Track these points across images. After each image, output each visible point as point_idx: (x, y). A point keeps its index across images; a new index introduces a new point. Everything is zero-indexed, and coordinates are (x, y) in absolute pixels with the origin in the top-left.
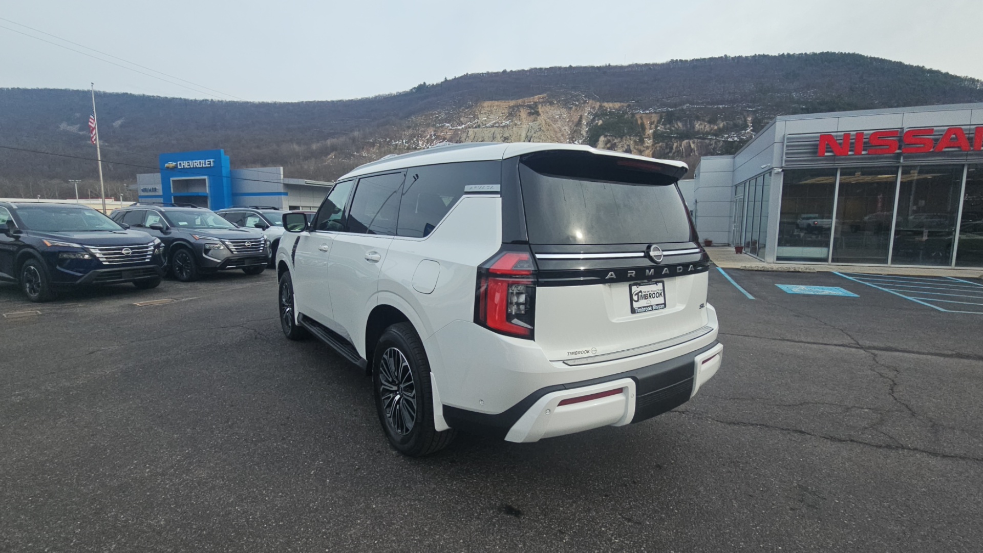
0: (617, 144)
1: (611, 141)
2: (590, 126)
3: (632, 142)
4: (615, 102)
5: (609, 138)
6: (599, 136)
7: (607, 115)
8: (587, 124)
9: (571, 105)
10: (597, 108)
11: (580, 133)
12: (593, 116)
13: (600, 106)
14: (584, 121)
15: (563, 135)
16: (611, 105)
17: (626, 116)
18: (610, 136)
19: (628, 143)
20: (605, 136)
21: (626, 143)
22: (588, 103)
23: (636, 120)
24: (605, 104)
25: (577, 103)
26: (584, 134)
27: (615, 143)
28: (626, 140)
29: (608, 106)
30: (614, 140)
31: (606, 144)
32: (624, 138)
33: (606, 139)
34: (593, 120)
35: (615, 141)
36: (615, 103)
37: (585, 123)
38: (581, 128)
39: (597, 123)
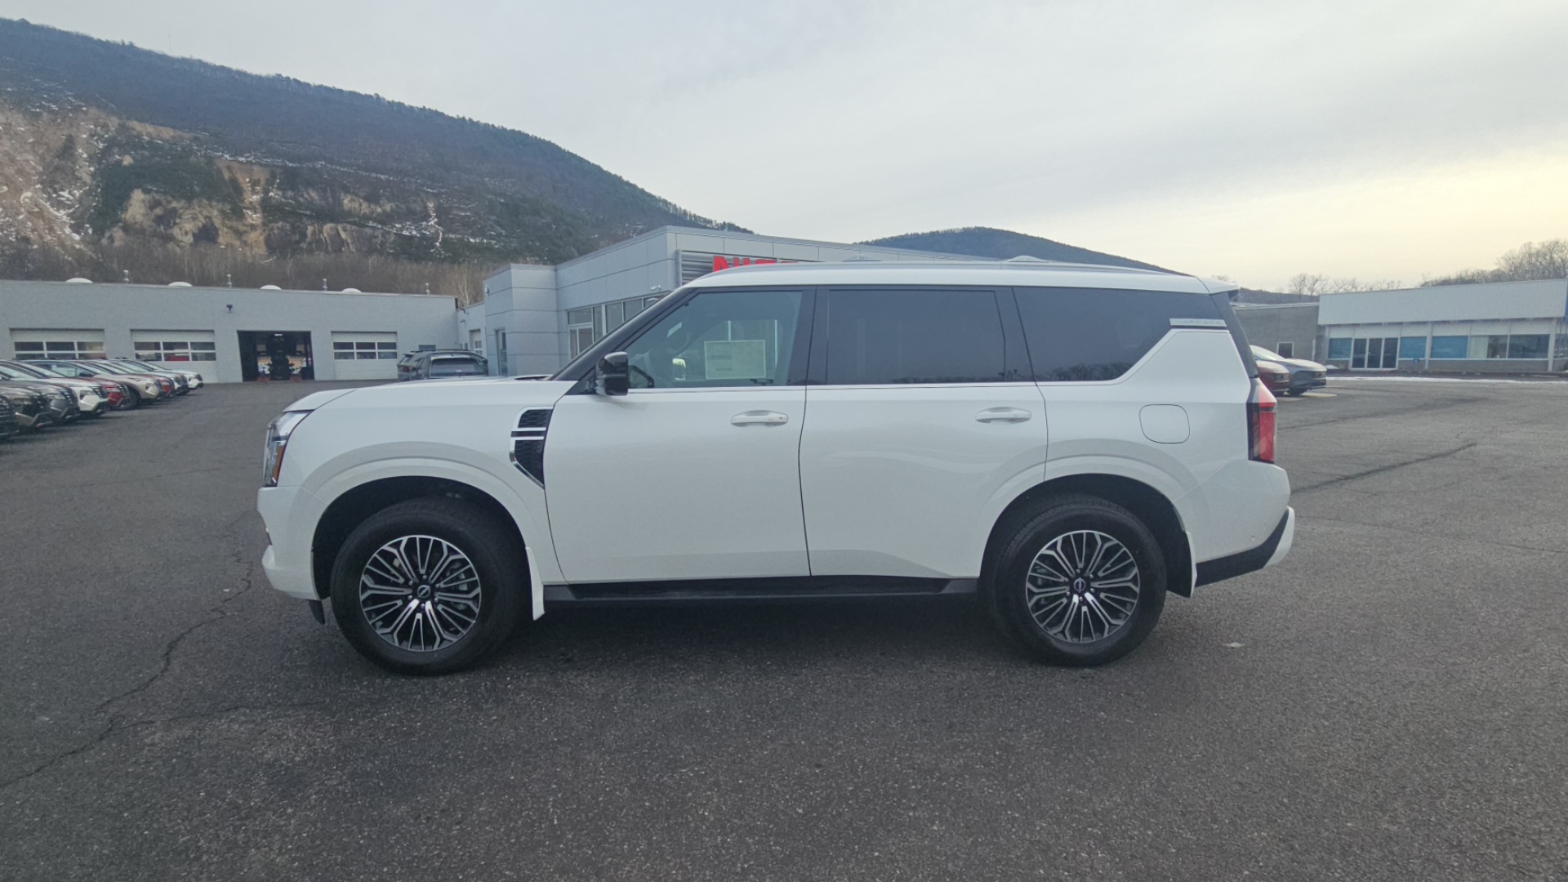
0: (181, 211)
1: (164, 202)
2: (99, 164)
3: (215, 213)
4: (158, 125)
5: (157, 197)
6: (131, 189)
7: (143, 148)
8: (90, 157)
9: (38, 107)
10: (113, 129)
11: (73, 174)
12: (103, 142)
13: (122, 127)
14: (80, 151)
15: (20, 172)
16: (150, 129)
17: (193, 159)
18: (157, 192)
19: (205, 213)
20: (146, 191)
21: (201, 212)
22: (86, 113)
23: (219, 171)
24: (137, 126)
25: (54, 107)
26: (87, 179)
27: (174, 210)
28: (200, 206)
29: (145, 130)
30: (170, 202)
31: (152, 208)
32: (195, 201)
33: (148, 197)
34: (106, 152)
35: (174, 204)
36: (162, 128)
37: (85, 156)
38: (74, 163)
39: (119, 162)
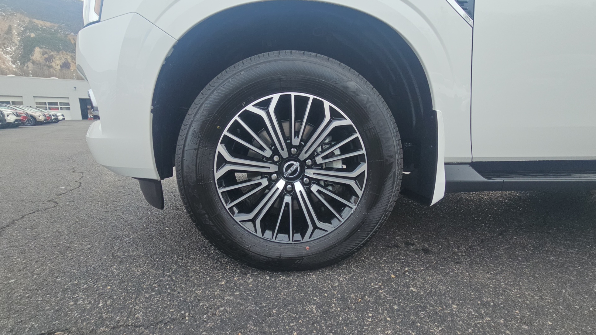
0: (55, 56)
1: (48, 52)
2: (22, 36)
3: (69, 57)
4: (45, 21)
5: (45, 50)
6: (35, 47)
7: (39, 30)
8: (18, 34)
10: (27, 22)
11: (12, 41)
12: (23, 28)
13: (30, 21)
14: (14, 31)
16: (41, 22)
17: (59, 35)
18: (45, 48)
19: (65, 57)
20: (41, 48)
21: (63, 57)
22: (16, 16)
23: (70, 40)
24: (36, 21)
25: (4, 14)
26: (17, 42)
27: (52, 56)
28: (62, 54)
29: (39, 23)
30: (50, 52)
31: (43, 55)
32: (60, 52)
33: (41, 50)
34: (24, 32)
35: (52, 53)
36: (46, 22)
37: (16, 33)
38: (12, 36)
39: (30, 36)
